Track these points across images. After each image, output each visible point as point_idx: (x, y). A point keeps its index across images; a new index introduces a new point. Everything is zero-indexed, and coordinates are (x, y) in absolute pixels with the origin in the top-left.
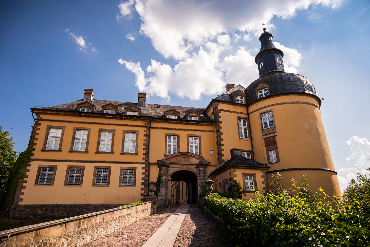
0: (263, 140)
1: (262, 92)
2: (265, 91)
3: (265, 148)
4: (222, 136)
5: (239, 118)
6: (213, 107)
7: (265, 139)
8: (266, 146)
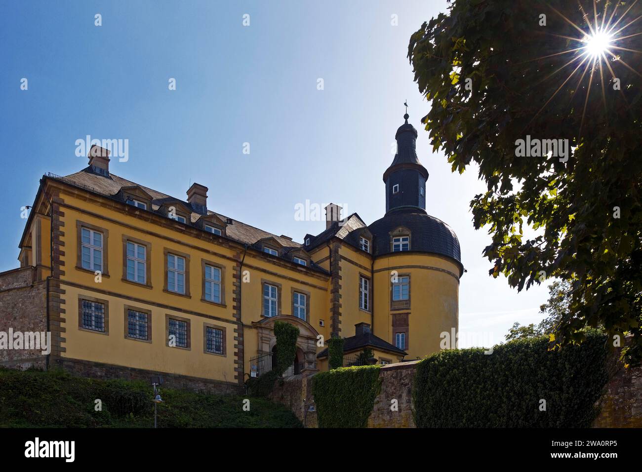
0: (391, 317)
1: (399, 240)
2: (403, 240)
3: (391, 328)
4: (341, 301)
5: (362, 276)
6: (330, 248)
7: (394, 315)
8: (393, 326)
